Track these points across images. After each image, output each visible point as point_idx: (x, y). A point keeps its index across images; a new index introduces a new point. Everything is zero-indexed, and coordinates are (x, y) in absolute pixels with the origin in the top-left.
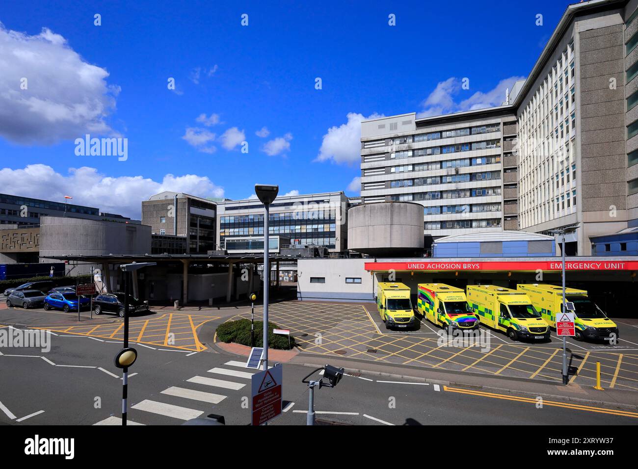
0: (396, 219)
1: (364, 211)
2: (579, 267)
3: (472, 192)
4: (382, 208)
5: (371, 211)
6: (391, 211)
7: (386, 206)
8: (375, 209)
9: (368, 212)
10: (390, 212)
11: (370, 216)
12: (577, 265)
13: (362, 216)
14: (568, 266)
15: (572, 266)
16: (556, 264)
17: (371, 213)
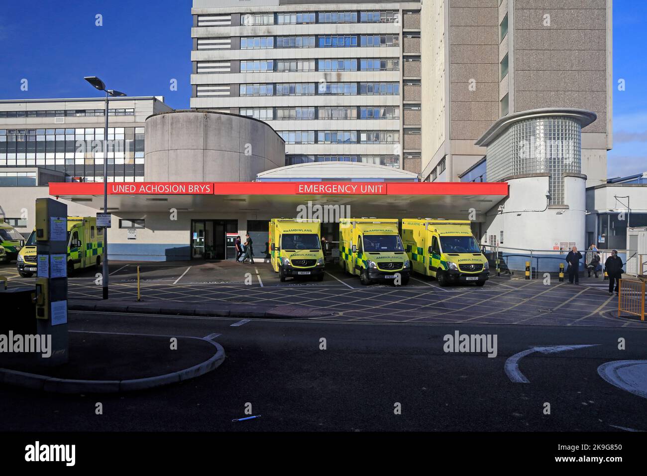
0: (212, 141)
1: (163, 125)
2: (332, 190)
3: (361, 113)
4: (189, 121)
5: (172, 124)
6: (206, 126)
7: (197, 117)
8: (179, 122)
9: (168, 127)
10: (202, 129)
11: (171, 134)
12: (329, 187)
13: (159, 133)
14: (320, 188)
15: (324, 189)
16: (306, 186)
17: (172, 129)
